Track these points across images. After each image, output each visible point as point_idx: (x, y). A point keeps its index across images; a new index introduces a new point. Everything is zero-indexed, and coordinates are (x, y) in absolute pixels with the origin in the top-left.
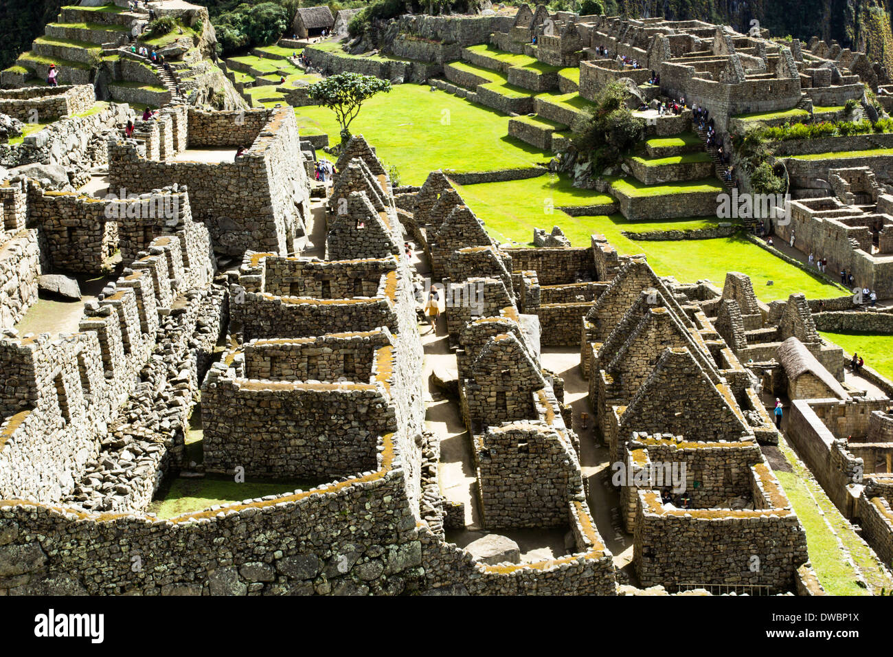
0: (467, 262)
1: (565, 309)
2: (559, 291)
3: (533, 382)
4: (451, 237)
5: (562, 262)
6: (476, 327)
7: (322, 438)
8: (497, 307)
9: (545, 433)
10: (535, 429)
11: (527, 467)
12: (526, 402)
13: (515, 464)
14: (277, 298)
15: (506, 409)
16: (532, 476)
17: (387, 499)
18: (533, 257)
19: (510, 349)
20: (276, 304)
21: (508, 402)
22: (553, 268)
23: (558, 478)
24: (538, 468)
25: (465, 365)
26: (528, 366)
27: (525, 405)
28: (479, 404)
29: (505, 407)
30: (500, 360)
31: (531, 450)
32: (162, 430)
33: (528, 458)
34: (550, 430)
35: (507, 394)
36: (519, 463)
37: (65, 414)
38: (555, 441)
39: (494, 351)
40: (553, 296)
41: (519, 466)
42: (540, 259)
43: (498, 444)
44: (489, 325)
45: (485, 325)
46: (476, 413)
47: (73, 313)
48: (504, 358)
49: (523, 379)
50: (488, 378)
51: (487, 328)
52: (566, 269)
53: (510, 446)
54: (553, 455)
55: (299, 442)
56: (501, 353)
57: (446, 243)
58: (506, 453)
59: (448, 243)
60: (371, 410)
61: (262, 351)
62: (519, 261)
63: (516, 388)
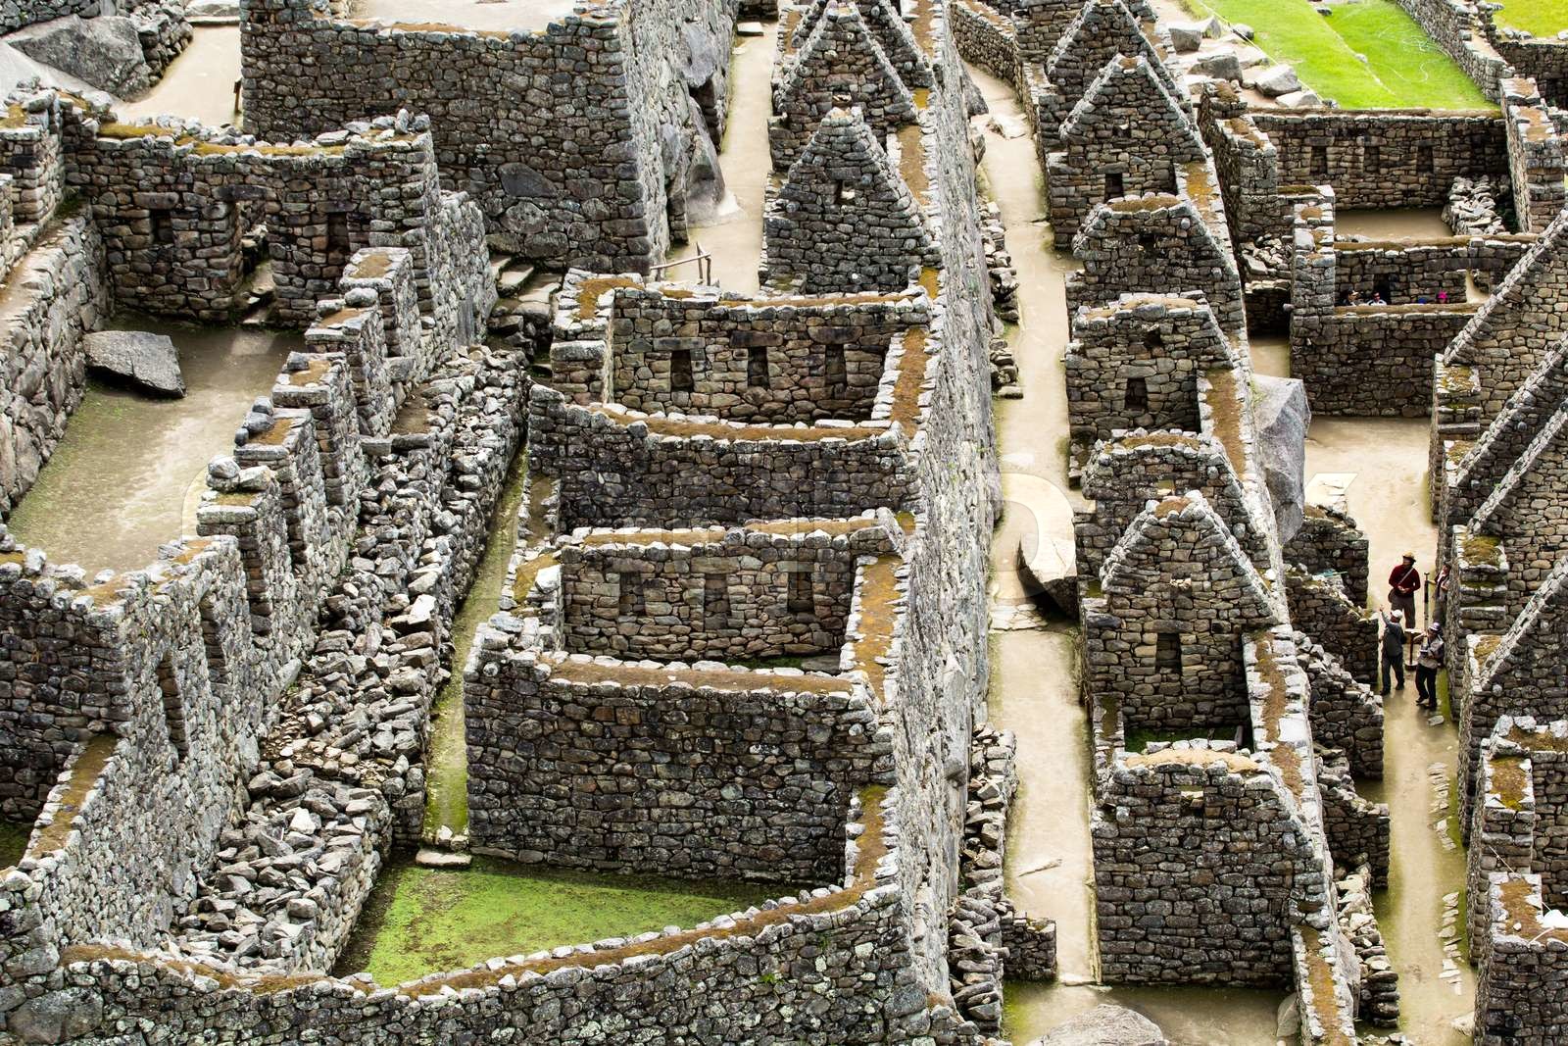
0: (1128, 235)
1: (1400, 322)
2: (1391, 258)
3: (1246, 612)
4: (1100, 140)
5: (1421, 149)
6: (1120, 459)
7: (729, 793)
8: (1194, 370)
9: (1243, 773)
10: (1221, 764)
11: (1199, 847)
12: (1227, 658)
13: (1174, 841)
14: (638, 418)
15: (1180, 673)
16: (1211, 868)
17: (864, 949)
18: (1339, 136)
19: (1191, 536)
20: (636, 434)
21: (1184, 657)
22: (1394, 165)
23: (1271, 874)
24: (1226, 850)
25: (1093, 547)
26: (1235, 574)
27: (1225, 666)
28: (1115, 659)
29: (1177, 667)
30: (1169, 559)
31: (1209, 810)
32: (374, 754)
33: (1202, 827)
34: (1255, 766)
35: (1184, 638)
36: (1181, 839)
37: (176, 739)
38: (1266, 793)
39: (1153, 539)
40: (1378, 269)
41: (1181, 845)
42: (1360, 139)
43: (1134, 795)
44: (1153, 454)
45: (1143, 454)
46: (1107, 681)
47: (168, 434)
48: (1178, 555)
49: (1221, 604)
50: (1137, 599)
51: (1148, 460)
52: (1431, 168)
53: (1162, 799)
54: (1260, 822)
55: (677, 799)
56: (1171, 544)
57: (1085, 154)
58: (1151, 815)
59: (1092, 155)
60: (839, 738)
61: (601, 562)
62: (1302, 145)
63: (1205, 625)
